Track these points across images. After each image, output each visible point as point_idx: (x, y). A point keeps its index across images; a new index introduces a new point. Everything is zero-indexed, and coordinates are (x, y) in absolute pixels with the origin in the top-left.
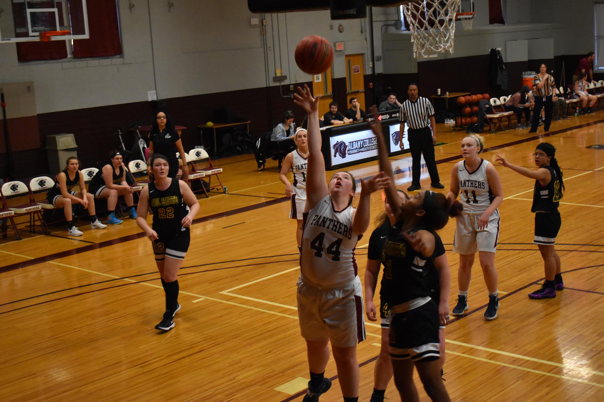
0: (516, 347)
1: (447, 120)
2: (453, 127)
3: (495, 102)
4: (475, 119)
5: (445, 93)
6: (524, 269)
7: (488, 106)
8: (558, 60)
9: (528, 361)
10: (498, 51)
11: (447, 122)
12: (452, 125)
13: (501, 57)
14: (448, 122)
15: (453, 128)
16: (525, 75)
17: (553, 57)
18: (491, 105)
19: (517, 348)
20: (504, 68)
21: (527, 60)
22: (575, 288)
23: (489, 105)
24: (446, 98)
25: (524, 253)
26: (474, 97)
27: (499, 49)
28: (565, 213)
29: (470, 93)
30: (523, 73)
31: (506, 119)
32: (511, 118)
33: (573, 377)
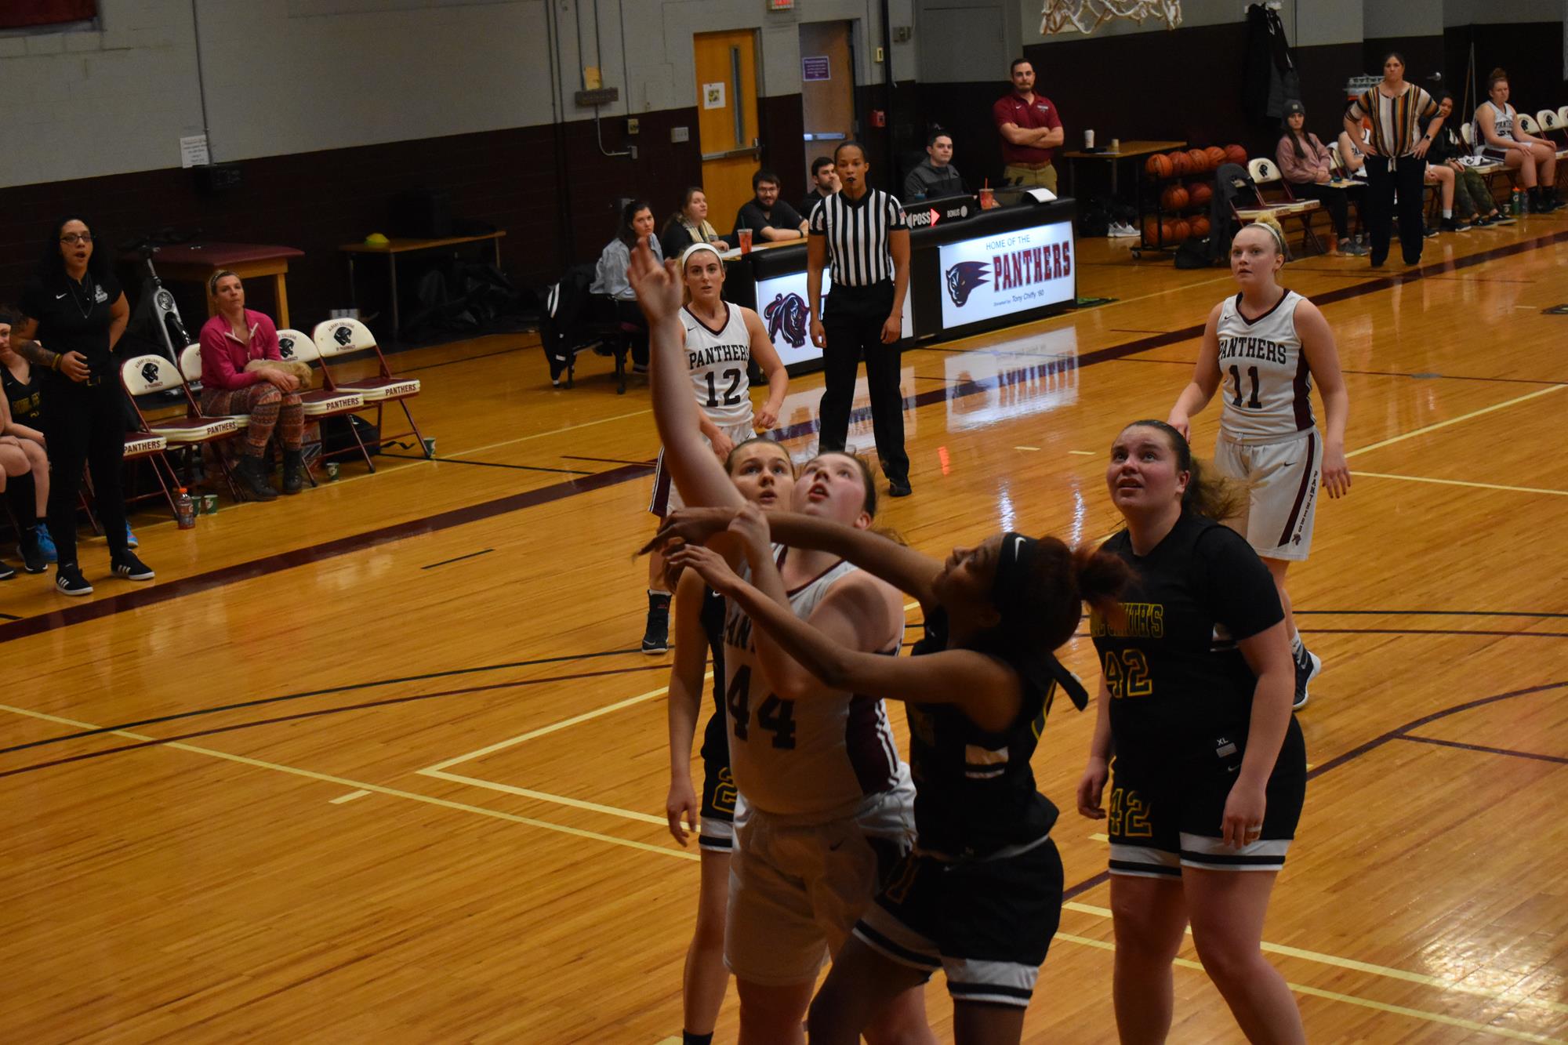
0: (1343, 935)
1: (1115, 226)
2: (1133, 249)
3: (1263, 170)
4: (1202, 223)
5: (1110, 143)
6: (1363, 690)
7: (1241, 184)
8: (1456, 36)
9: (1380, 977)
10: (1273, 11)
11: (1114, 232)
12: (1131, 244)
13: (1280, 31)
14: (1118, 235)
15: (1136, 253)
16: (1355, 86)
17: (1440, 32)
18: (1252, 179)
19: (1345, 939)
20: (1291, 66)
21: (1360, 40)
22: (1519, 750)
23: (1244, 180)
24: (1112, 158)
25: (1359, 641)
26: (1199, 155)
27: (1276, 6)
28: (1487, 515)
29: (1184, 144)
30: (1352, 81)
31: (1298, 222)
32: (1314, 220)
33: (1521, 1029)
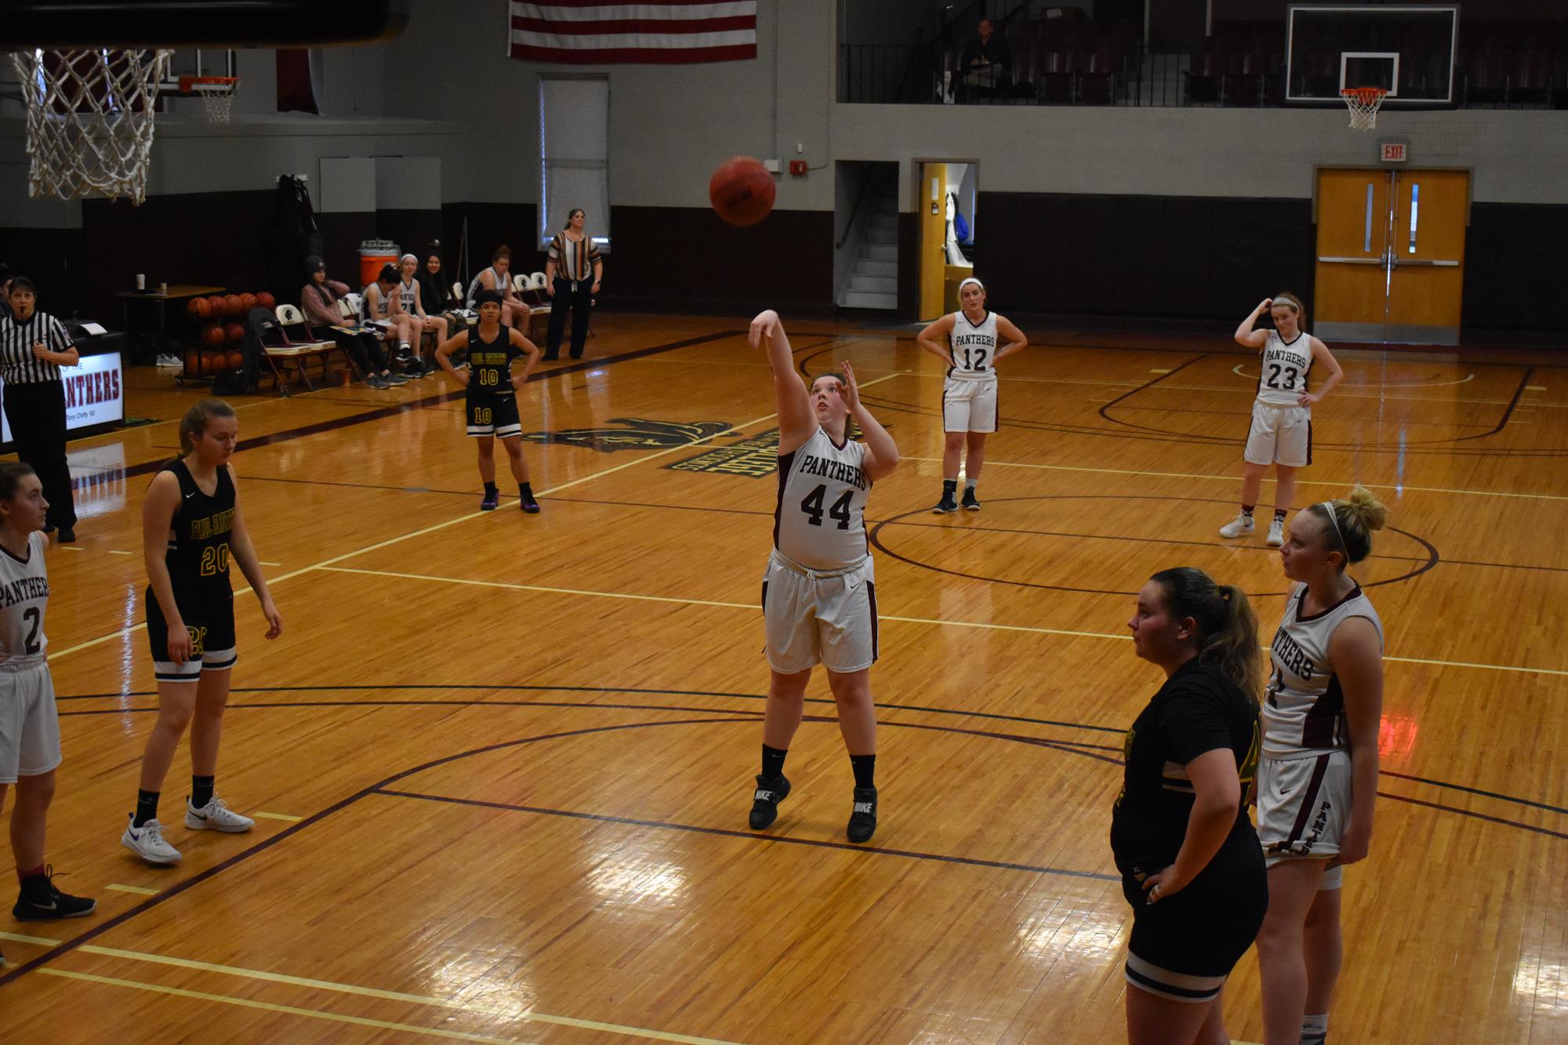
0: (319, 961)
1: (163, 357)
2: (176, 377)
3: (288, 314)
4: (237, 357)
5: (160, 287)
6: (348, 753)
7: (269, 325)
8: (452, 212)
9: (348, 995)
10: (300, 182)
11: (162, 362)
12: (176, 373)
13: (306, 199)
14: (165, 365)
15: (179, 381)
16: (366, 248)
17: (438, 207)
18: (279, 322)
19: (319, 964)
20: (315, 228)
21: (373, 209)
22: (472, 799)
23: (272, 322)
24: (160, 298)
25: (348, 712)
26: (234, 300)
27: (303, 178)
28: (458, 605)
29: (223, 289)
30: (364, 244)
31: (318, 359)
32: (331, 358)
33: (460, 1030)
